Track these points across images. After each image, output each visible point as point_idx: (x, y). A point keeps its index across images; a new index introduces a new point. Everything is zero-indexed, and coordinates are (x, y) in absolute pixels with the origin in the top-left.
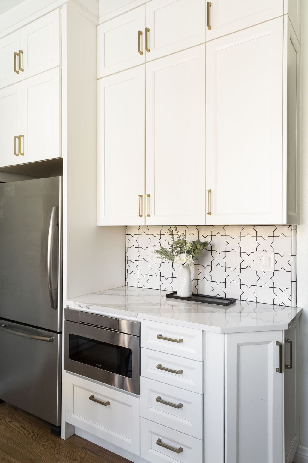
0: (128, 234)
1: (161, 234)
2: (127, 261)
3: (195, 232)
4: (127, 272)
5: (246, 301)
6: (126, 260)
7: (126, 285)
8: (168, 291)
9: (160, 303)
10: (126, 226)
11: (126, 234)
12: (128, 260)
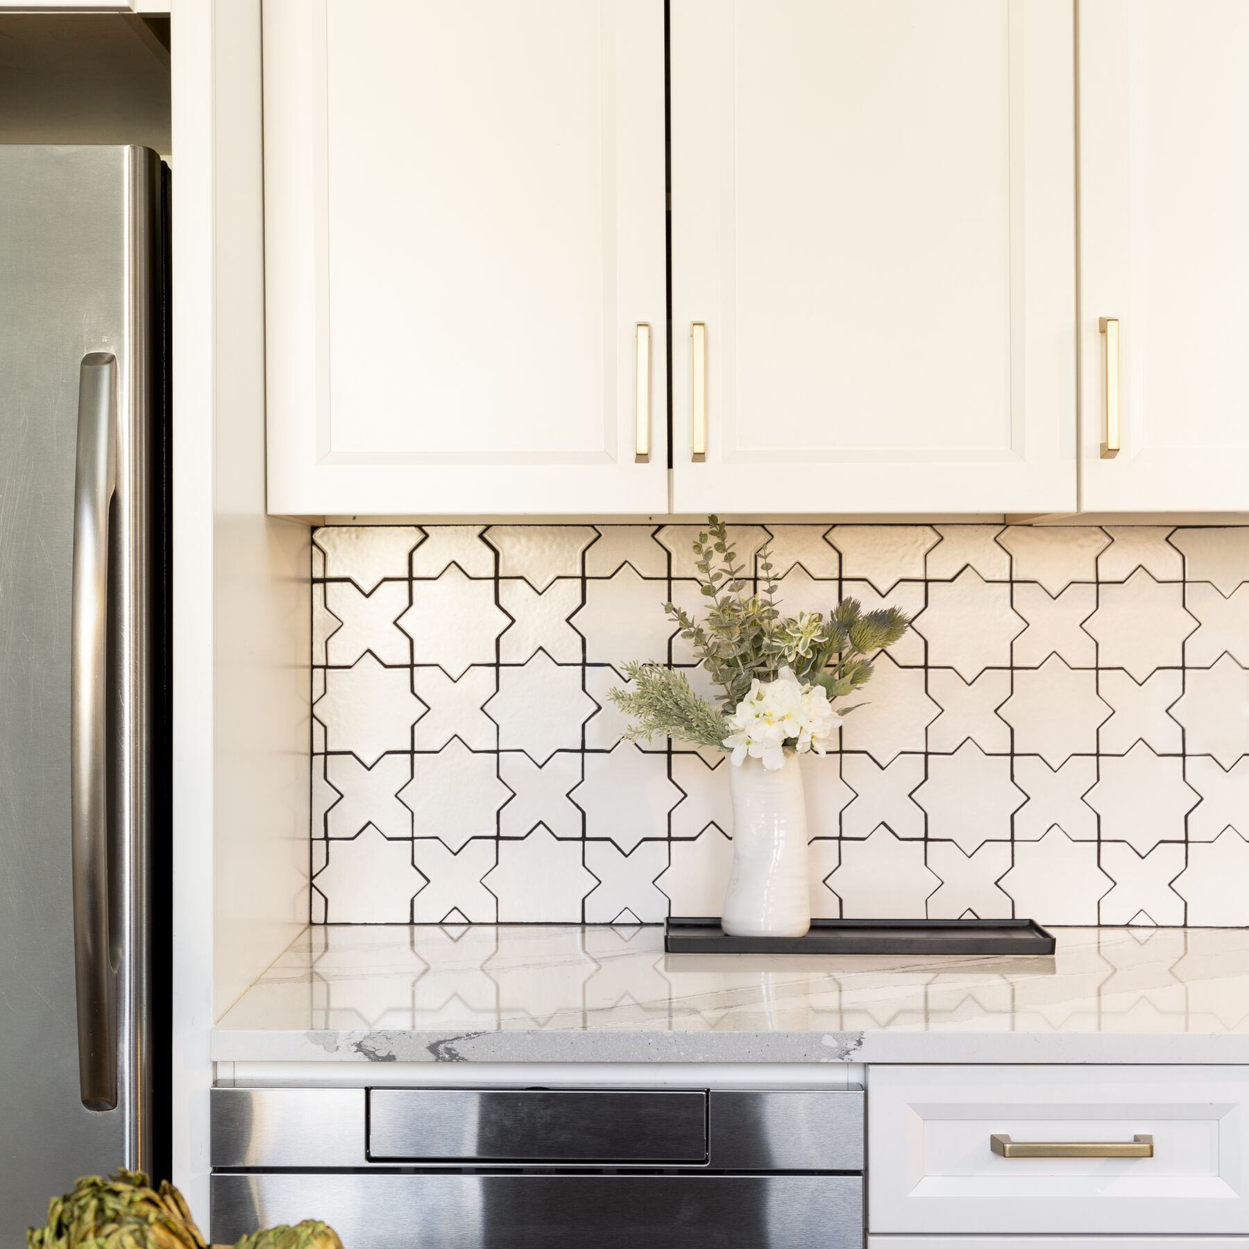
0: (324, 581)
1: (584, 579)
2: (319, 760)
3: (822, 562)
4: (318, 832)
5: (1127, 926)
6: (312, 754)
7: (318, 917)
8: (642, 924)
9: (580, 1005)
10: (314, 525)
11: (314, 581)
12: (327, 753)
